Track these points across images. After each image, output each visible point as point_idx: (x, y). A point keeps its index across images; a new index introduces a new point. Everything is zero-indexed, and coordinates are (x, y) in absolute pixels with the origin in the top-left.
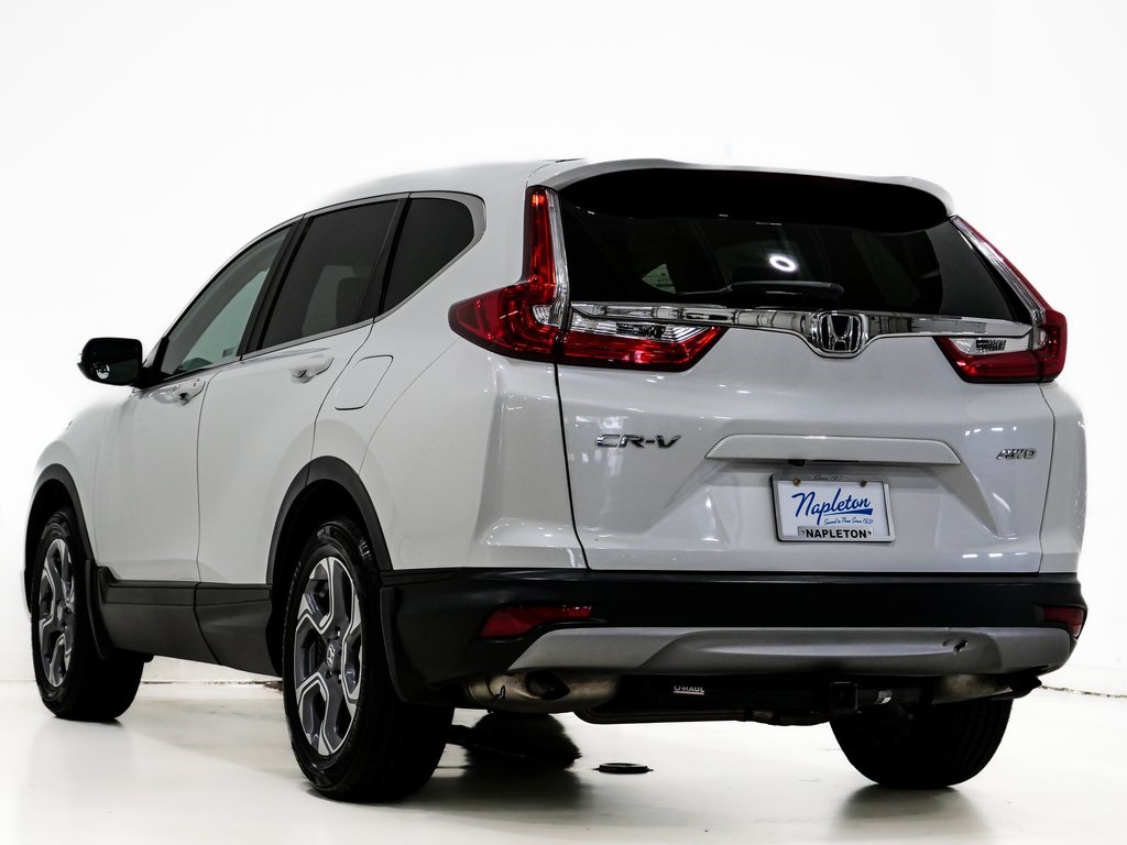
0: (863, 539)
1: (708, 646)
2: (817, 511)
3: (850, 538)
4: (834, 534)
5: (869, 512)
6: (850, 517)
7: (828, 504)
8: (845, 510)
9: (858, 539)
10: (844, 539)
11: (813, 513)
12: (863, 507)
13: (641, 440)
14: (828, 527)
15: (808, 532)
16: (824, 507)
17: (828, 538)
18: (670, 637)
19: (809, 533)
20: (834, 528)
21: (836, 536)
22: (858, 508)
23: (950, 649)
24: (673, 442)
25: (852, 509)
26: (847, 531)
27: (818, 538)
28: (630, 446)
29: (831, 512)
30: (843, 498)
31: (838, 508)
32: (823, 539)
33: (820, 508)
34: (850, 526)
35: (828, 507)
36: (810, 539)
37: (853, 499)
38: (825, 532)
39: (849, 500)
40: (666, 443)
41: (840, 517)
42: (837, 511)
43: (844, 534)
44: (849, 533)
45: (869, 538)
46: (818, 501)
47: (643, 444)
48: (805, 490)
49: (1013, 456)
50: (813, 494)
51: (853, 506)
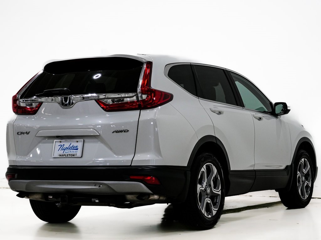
0: (73, 157)
3: (70, 157)
5: (77, 149)
6: (72, 151)
8: (71, 149)
9: (72, 157)
10: (69, 157)
11: (63, 150)
12: (76, 148)
17: (65, 156)
19: (60, 155)
20: (66, 154)
21: (66, 156)
23: (97, 187)
24: (29, 132)
26: (70, 155)
27: (62, 157)
29: (67, 149)
30: (71, 146)
31: (69, 149)
32: (63, 157)
34: (71, 153)
35: (67, 148)
36: (60, 157)
37: (74, 146)
39: (73, 146)
41: (69, 151)
45: (75, 156)
46: (65, 147)
47: (24, 134)
48: (62, 144)
49: (119, 132)
50: (64, 145)
51: (73, 148)
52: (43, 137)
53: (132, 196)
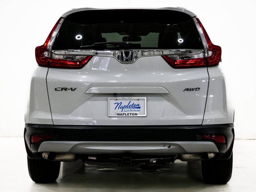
0: (136, 116)
1: (87, 147)
2: (122, 108)
3: (132, 116)
4: (127, 114)
5: (139, 108)
6: (132, 109)
7: (126, 106)
8: (132, 107)
9: (134, 116)
10: (130, 116)
11: (121, 108)
12: (137, 106)
13: (66, 88)
14: (125, 113)
15: (118, 114)
16: (124, 107)
17: (124, 115)
18: (73, 144)
22: (136, 107)
23: (166, 148)
24: (75, 89)
25: (134, 107)
27: (121, 116)
28: (64, 90)
30: (131, 104)
31: (129, 107)
32: (122, 116)
33: (123, 107)
35: (126, 107)
36: (118, 116)
37: (134, 104)
38: (123, 114)
39: (133, 104)
40: (73, 89)
41: (129, 109)
42: (129, 108)
43: (130, 114)
44: (131, 114)
45: (138, 115)
46: (123, 105)
47: (67, 90)
48: (119, 102)
49: (190, 90)
50: (121, 103)
51: (134, 106)
52: (93, 95)
53: (190, 155)
